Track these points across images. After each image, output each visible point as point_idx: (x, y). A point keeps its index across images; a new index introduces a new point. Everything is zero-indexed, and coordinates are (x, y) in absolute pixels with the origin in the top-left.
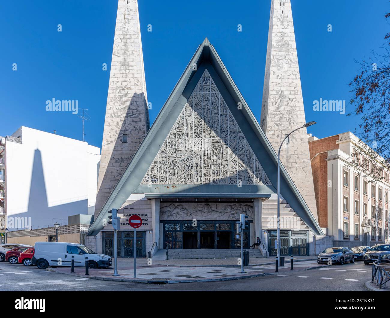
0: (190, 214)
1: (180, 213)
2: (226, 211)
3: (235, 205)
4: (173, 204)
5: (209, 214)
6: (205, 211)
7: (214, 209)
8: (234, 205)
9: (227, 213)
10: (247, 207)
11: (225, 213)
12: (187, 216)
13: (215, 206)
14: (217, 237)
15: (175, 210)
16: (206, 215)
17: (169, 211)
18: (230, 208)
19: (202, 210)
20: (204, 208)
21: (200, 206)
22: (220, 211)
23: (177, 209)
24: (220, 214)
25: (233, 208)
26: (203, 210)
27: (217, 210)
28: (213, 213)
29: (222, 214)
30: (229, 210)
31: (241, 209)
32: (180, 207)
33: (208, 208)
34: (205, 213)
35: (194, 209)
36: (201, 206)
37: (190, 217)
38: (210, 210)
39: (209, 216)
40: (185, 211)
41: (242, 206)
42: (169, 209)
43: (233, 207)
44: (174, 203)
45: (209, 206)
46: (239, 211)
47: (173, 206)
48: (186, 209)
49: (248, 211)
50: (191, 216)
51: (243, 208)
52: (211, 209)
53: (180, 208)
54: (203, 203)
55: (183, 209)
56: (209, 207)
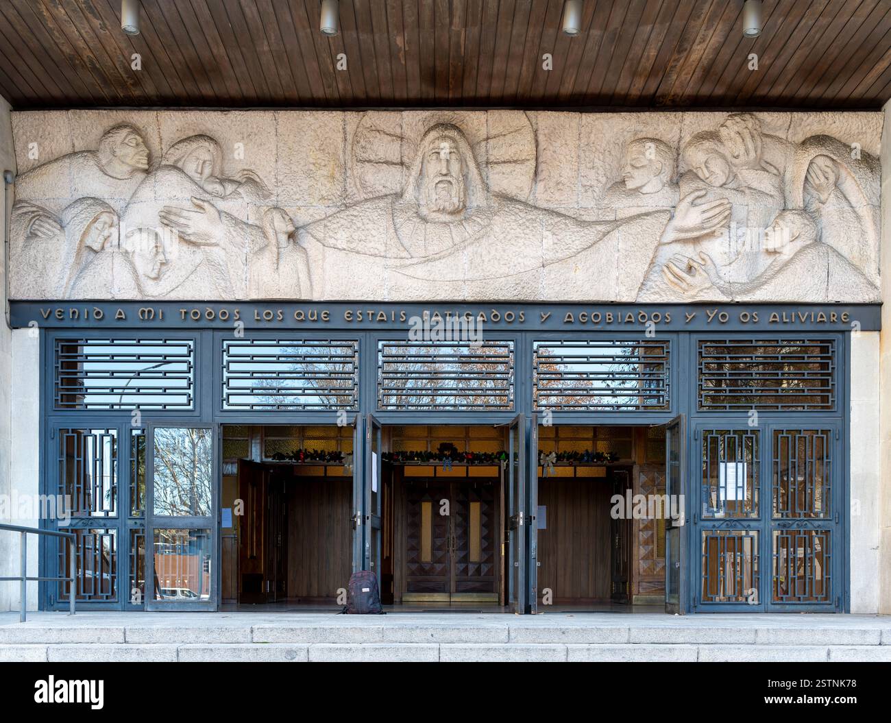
0: (291, 236)
1: (198, 223)
2: (624, 206)
3: (713, 136)
4: (136, 130)
5: (470, 228)
6: (435, 196)
7: (513, 180)
8: (702, 137)
9: (635, 227)
10: (821, 162)
11: (617, 223)
12: (261, 249)
13: (524, 147)
14: (540, 503)
15: (146, 192)
16: (434, 248)
17: (96, 201)
18: (665, 177)
19: (399, 195)
20: (415, 171)
21: (385, 148)
22: (567, 201)
23: (160, 174)
24: (575, 238)
25: (692, 175)
26: (409, 195)
27: (541, 196)
28: (505, 223)
29: (591, 234)
30: (655, 193)
31: (765, 182)
32: (198, 157)
33: (455, 167)
34: (424, 220)
35: (325, 188)
36: (391, 150)
37: (285, 267)
38: (478, 199)
39: (464, 258)
40: (242, 204)
41: (775, 154)
42: (88, 179)
43: (696, 156)
44: (143, 118)
45: (463, 145)
46: (747, 199)
47: (129, 153)
48: (251, 180)
49: (831, 208)
50: (298, 258)
51: (780, 176)
52: (487, 188)
53: (191, 168)
54: (413, 120)
55: (223, 180)
56: (462, 161)
